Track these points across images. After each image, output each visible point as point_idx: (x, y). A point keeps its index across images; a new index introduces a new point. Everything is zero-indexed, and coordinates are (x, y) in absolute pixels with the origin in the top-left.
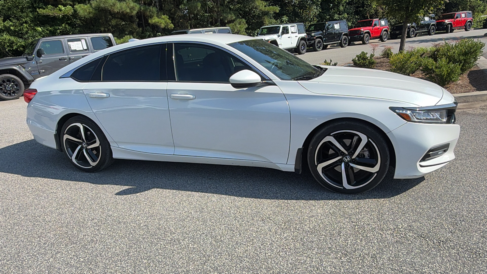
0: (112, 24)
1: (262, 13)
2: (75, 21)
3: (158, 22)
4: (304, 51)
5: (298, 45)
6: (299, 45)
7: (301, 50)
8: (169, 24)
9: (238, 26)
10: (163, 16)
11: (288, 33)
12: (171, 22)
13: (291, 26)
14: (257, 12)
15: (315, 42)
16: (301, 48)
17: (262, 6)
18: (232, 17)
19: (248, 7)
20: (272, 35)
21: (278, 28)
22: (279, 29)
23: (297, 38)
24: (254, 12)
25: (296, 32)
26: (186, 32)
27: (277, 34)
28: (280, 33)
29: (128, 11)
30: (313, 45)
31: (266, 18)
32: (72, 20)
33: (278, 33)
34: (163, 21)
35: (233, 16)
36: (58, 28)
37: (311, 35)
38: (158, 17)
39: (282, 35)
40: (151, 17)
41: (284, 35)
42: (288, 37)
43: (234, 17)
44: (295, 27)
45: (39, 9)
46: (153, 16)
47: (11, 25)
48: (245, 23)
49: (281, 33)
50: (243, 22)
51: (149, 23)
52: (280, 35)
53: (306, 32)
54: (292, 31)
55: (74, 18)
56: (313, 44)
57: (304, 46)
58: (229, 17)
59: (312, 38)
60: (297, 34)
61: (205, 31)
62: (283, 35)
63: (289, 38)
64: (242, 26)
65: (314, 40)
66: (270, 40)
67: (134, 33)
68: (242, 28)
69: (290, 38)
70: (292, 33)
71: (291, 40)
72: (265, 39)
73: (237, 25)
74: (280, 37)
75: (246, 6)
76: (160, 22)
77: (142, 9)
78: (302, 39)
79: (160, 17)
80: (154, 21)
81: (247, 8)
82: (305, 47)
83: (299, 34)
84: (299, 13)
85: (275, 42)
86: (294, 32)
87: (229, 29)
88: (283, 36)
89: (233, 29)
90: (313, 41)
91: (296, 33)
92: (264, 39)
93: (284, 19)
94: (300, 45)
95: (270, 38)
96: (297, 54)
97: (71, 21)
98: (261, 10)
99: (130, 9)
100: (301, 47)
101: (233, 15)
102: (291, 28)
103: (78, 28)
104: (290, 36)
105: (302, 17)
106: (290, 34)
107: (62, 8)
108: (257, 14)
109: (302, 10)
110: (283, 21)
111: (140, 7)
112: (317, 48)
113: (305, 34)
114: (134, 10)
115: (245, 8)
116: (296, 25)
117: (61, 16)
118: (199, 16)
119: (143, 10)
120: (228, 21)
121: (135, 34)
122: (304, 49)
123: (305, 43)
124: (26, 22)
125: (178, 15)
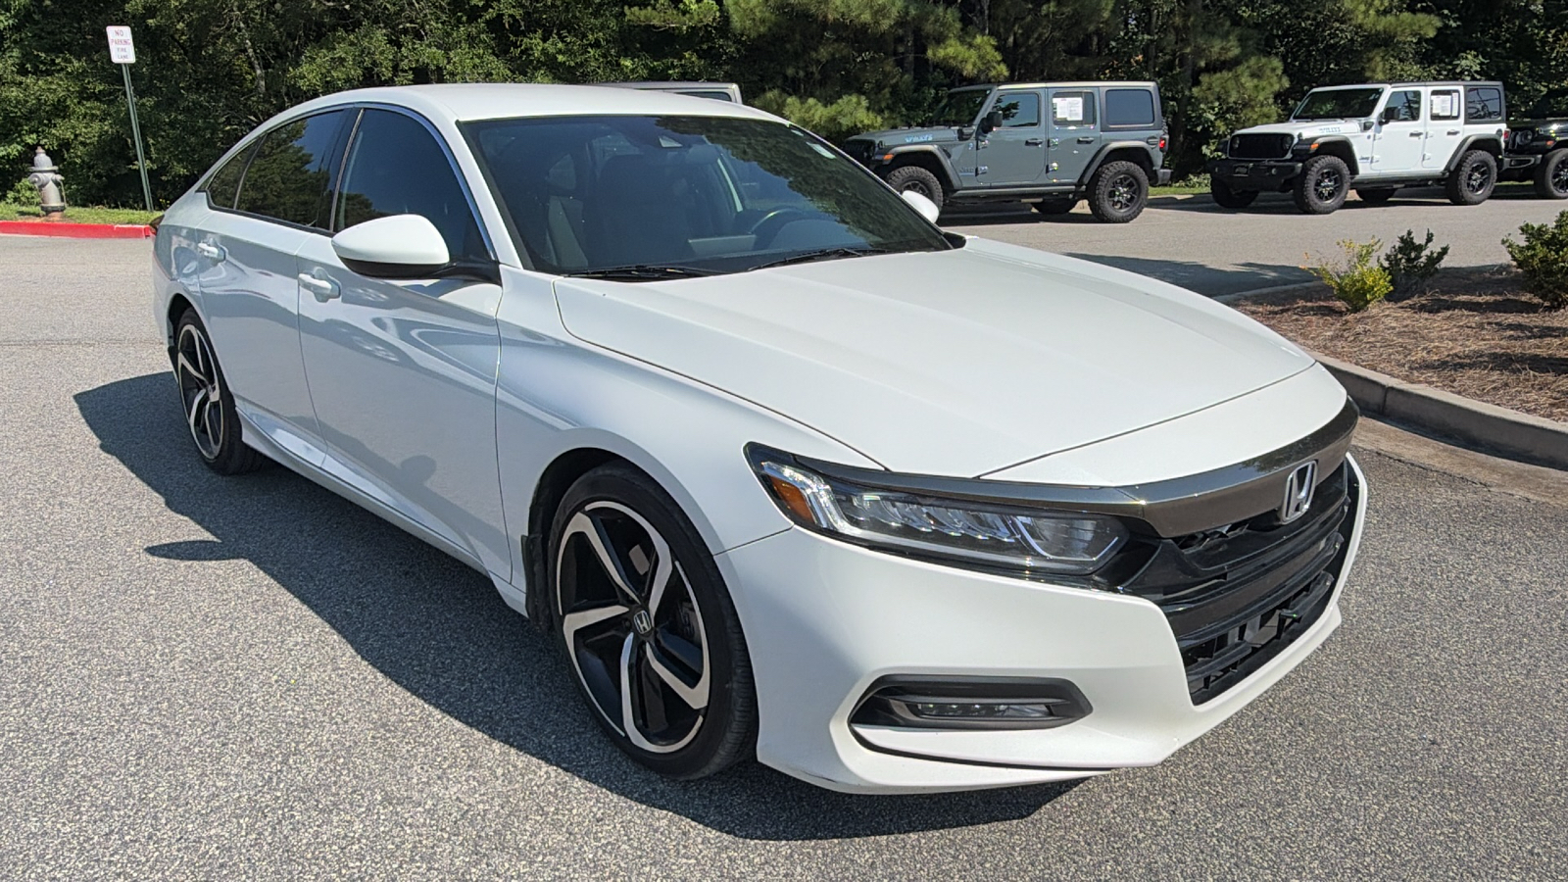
0: (819, 57)
1: (1367, 37)
2: (721, 46)
3: (955, 58)
4: (1480, 192)
5: (1452, 168)
6: (1459, 166)
7: (1464, 187)
8: (995, 64)
9: (1249, 83)
10: (979, 39)
11: (1414, 115)
12: (999, 58)
13: (1435, 93)
14: (1345, 35)
15: (1545, 162)
16: (1470, 178)
17: (1368, 10)
18: (1229, 50)
19: (1312, 15)
20: (1339, 121)
21: (1372, 98)
22: (1375, 101)
23: (1459, 139)
24: (1333, 36)
25: (1455, 114)
26: (986, 91)
27: (1363, 120)
28: (1374, 117)
29: (866, 17)
30: (1537, 172)
31: (1378, 59)
32: (715, 43)
33: (1368, 113)
34: (973, 54)
35: (1231, 47)
36: (672, 63)
37: (1534, 132)
38: (962, 42)
39: (1381, 124)
40: (940, 40)
41: (1392, 124)
42: (1412, 135)
43: (1236, 51)
44: (1455, 95)
45: (630, 8)
46: (946, 37)
47: (560, 52)
48: (1279, 72)
49: (1381, 115)
50: (1274, 70)
51: (927, 60)
52: (1373, 123)
53: (1509, 115)
54: (1434, 112)
55: (721, 37)
56: (1534, 167)
57: (1482, 174)
58: (1216, 49)
59: (1535, 144)
60: (1458, 125)
61: (1054, 91)
62: (1386, 122)
63: (1416, 138)
64: (1264, 83)
65: (1545, 151)
66: (1321, 140)
67: (884, 88)
68: (1264, 89)
69: (1422, 137)
70: (1435, 117)
71: (1424, 142)
72: (1300, 135)
73: (1243, 80)
74: (1370, 132)
75: (1302, 11)
76: (960, 58)
77: (913, 12)
78: (1480, 144)
79: (968, 40)
80: (941, 53)
81: (1308, 18)
82: (1488, 178)
83: (1467, 122)
84: (1538, 43)
85: (1341, 149)
86: (1448, 114)
87: (1151, 89)
88: (1385, 127)
89: (1223, 91)
90: (1540, 156)
91: (1456, 118)
92: (1296, 134)
93: (1464, 62)
94: (1467, 169)
95: (1325, 133)
96: (1448, 201)
97: (710, 44)
98: (1360, 26)
99: (875, 14)
100: (1470, 176)
101: (1233, 41)
102: (1434, 97)
103: (726, 68)
104: (1420, 130)
105: (1549, 60)
106: (1423, 123)
107: (692, 7)
108: (1342, 42)
109: (1553, 31)
110: (1458, 70)
111: (907, 7)
112: (1552, 188)
113: (1503, 127)
114: (884, 16)
115: (1297, 17)
116: (1461, 89)
117: (685, 28)
118: (1113, 44)
119: (914, 19)
120: (1206, 64)
121: (886, 90)
122: (1481, 185)
123: (1493, 163)
124: (596, 45)
125: (1040, 35)
